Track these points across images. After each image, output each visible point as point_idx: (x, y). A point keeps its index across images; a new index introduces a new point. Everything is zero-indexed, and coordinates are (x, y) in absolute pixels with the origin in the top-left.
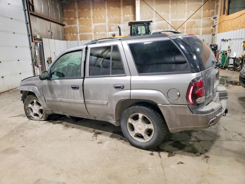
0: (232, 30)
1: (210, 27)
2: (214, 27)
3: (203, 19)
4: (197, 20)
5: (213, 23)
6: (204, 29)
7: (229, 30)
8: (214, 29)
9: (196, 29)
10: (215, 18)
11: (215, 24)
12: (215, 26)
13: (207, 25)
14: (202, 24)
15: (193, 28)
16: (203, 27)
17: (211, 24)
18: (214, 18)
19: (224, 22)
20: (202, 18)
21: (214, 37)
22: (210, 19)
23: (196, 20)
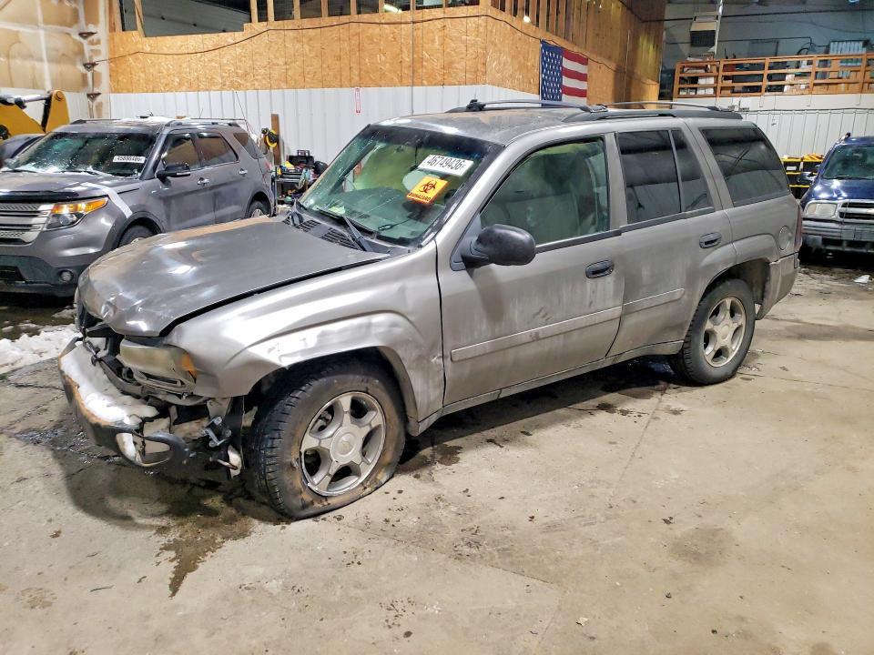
0: (184, 88)
1: (74, 64)
2: (90, 66)
3: (45, 30)
4: (25, 30)
5: (81, 52)
6: (57, 68)
7: (169, 88)
8: (89, 74)
9: (28, 64)
10: (85, 35)
11: (91, 57)
12: (94, 65)
13: (64, 55)
14: (47, 49)
15: (14, 57)
16: (51, 60)
17: (76, 54)
18: (81, 34)
19: (140, 56)
20: (42, 25)
21: (95, 104)
22: (68, 34)
23: (22, 29)
